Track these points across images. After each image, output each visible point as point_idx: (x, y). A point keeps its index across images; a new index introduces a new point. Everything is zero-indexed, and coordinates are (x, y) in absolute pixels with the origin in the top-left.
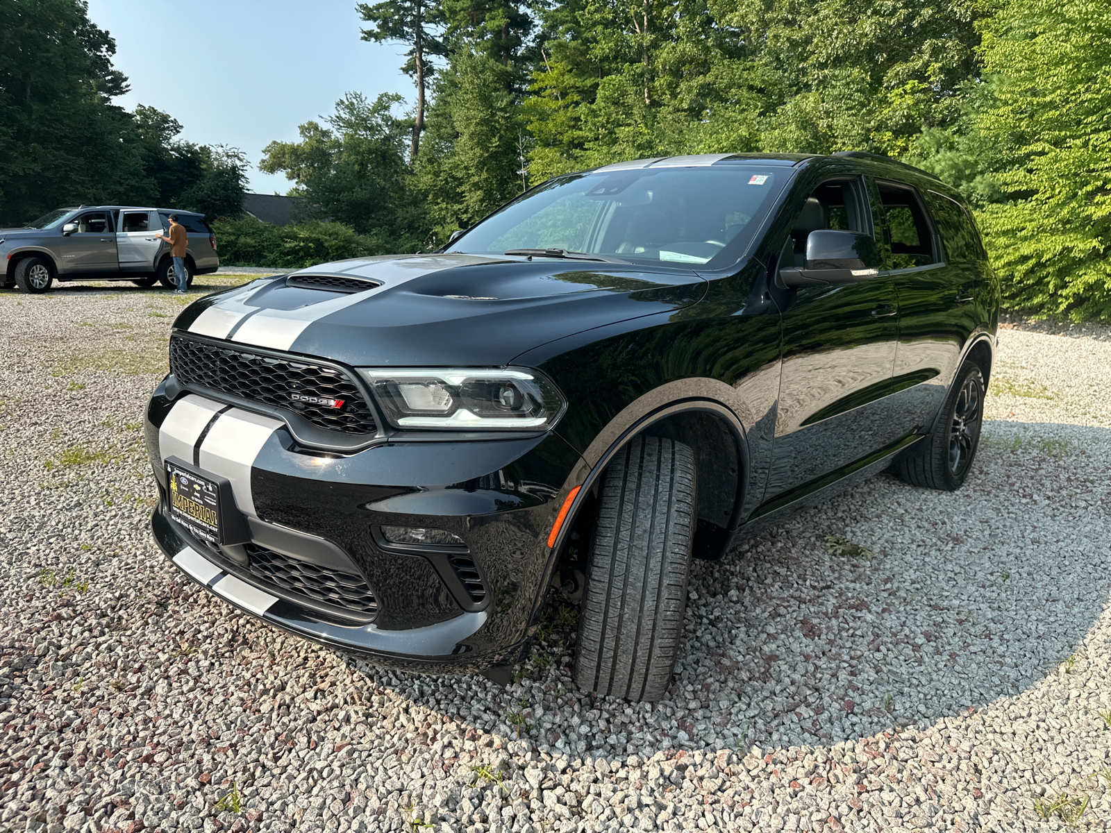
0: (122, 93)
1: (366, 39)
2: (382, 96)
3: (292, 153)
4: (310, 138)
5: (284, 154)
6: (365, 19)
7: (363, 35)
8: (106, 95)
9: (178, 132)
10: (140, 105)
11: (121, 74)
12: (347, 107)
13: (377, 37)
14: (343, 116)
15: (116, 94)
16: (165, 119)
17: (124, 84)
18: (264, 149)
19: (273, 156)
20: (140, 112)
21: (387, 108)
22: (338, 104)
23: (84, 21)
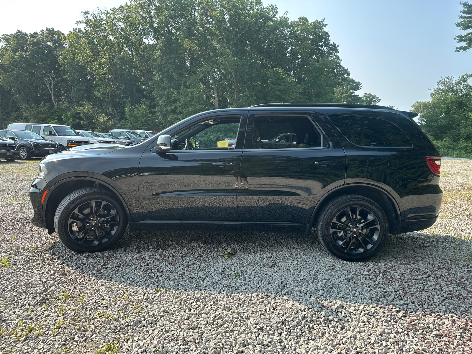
0: (359, 89)
1: (458, 51)
2: (463, 76)
3: (424, 106)
4: (434, 98)
5: (421, 107)
6: (459, 42)
7: (456, 49)
8: (352, 91)
9: (379, 102)
10: (365, 93)
11: (359, 82)
12: (442, 83)
13: (464, 49)
14: (441, 87)
15: (356, 90)
16: (374, 97)
17: (360, 86)
18: (412, 105)
19: (415, 108)
20: (365, 96)
21: (466, 81)
22: (438, 83)
23: (341, 67)
